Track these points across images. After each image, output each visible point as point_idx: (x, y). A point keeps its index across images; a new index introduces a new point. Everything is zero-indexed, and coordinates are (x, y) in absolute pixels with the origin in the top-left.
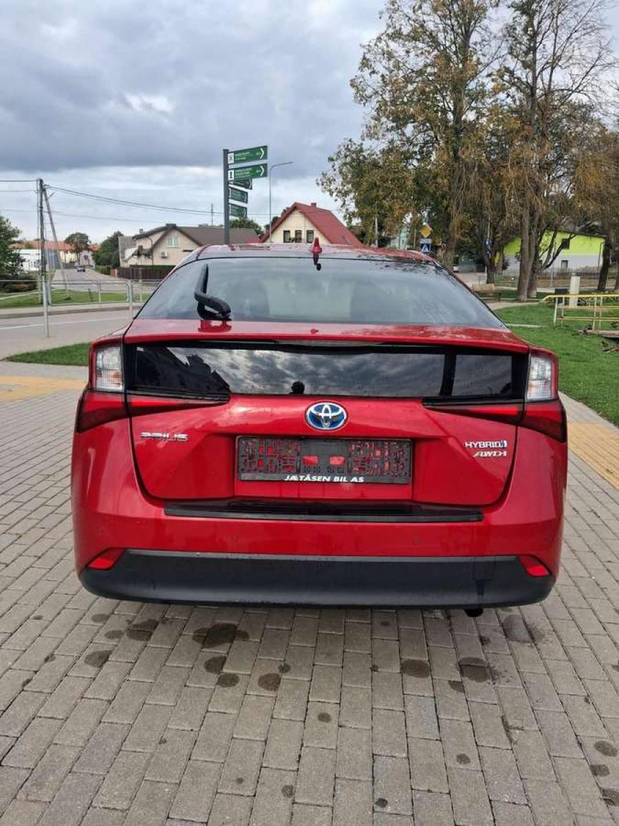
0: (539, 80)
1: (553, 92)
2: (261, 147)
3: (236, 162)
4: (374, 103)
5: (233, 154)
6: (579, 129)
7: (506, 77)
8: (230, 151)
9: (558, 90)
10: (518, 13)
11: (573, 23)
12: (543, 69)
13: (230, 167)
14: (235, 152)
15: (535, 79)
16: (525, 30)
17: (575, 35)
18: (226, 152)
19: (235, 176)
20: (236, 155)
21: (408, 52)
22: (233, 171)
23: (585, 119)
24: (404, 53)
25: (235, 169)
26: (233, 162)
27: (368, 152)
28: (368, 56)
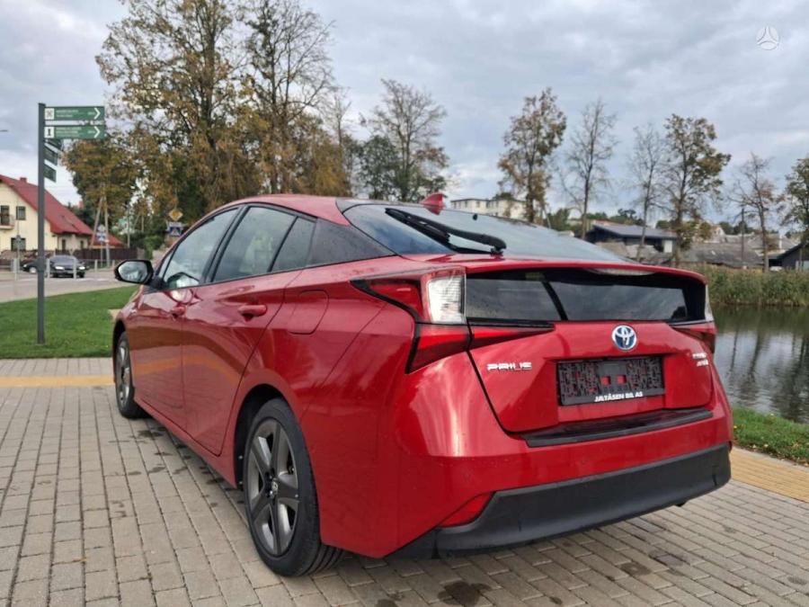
0: (278, 91)
1: (290, 103)
2: (98, 107)
3: (56, 119)
4: (121, 82)
5: (53, 110)
6: (311, 137)
7: (250, 84)
8: (47, 105)
9: (294, 102)
10: (256, 30)
11: (303, 50)
12: (280, 82)
13: (47, 123)
14: (56, 108)
15: (275, 89)
16: (264, 46)
17: (305, 60)
18: (42, 107)
19: (55, 133)
20: (58, 111)
21: (152, 42)
22: (52, 129)
23: (314, 129)
24: (148, 43)
25: (55, 126)
26: (53, 118)
27: (113, 131)
28: (114, 37)
